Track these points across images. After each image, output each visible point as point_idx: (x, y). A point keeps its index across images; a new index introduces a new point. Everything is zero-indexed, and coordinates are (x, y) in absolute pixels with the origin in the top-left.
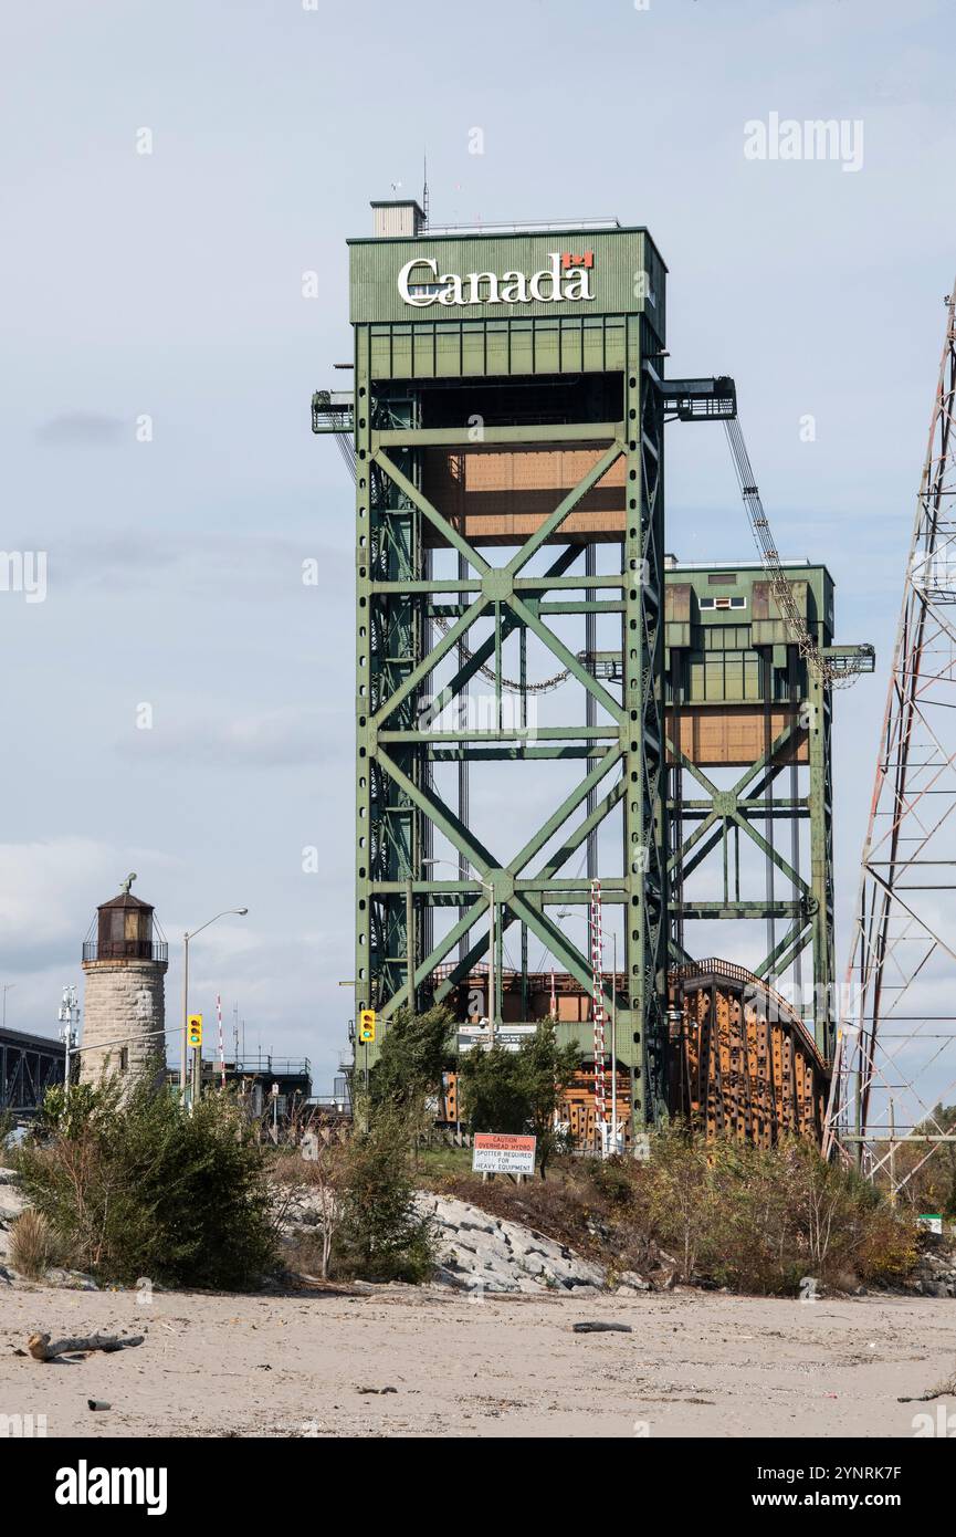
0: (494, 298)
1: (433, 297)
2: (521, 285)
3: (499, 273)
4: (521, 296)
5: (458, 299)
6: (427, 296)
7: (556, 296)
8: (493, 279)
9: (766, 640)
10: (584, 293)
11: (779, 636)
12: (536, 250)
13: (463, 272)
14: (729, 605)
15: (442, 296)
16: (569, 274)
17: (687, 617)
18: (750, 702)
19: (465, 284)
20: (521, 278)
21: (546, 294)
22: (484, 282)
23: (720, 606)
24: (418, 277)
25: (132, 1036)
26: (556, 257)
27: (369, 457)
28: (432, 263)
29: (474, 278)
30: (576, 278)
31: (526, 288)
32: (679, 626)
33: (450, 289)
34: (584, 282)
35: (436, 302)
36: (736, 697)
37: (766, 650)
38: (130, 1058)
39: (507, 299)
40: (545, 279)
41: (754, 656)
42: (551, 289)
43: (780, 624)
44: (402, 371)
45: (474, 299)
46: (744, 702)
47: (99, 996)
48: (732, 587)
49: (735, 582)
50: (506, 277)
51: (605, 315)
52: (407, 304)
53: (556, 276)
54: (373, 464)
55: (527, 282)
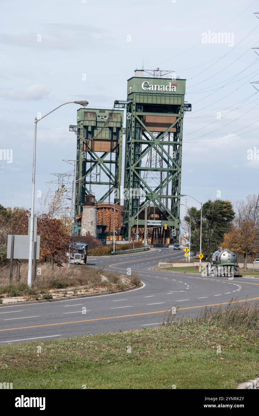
0: (159, 90)
1: (148, 89)
2: (164, 88)
3: (160, 85)
4: (164, 90)
5: (152, 89)
6: (147, 88)
7: (170, 90)
8: (159, 86)
9: (112, 126)
10: (175, 90)
11: (115, 125)
12: (167, 82)
13: (153, 85)
14: (103, 117)
15: (150, 89)
16: (172, 87)
17: (95, 120)
18: (107, 139)
19: (154, 87)
20: (164, 86)
21: (168, 90)
22: (157, 87)
23: (102, 117)
24: (146, 85)
25: (93, 219)
26: (170, 83)
27: (135, 117)
28: (148, 82)
29: (156, 86)
30: (174, 87)
31: (165, 89)
32: (93, 122)
33: (151, 88)
34: (175, 88)
35: (149, 90)
36: (104, 137)
37: (112, 128)
38: (93, 223)
39: (161, 90)
40: (168, 87)
41: (108, 129)
42: (169, 89)
43: (115, 123)
44: (141, 102)
45: (155, 90)
46: (106, 139)
47: (87, 212)
48: (104, 114)
49: (105, 113)
50: (161, 86)
51: (179, 95)
52: (143, 89)
53: (170, 87)
54: (136, 118)
55: (165, 87)
